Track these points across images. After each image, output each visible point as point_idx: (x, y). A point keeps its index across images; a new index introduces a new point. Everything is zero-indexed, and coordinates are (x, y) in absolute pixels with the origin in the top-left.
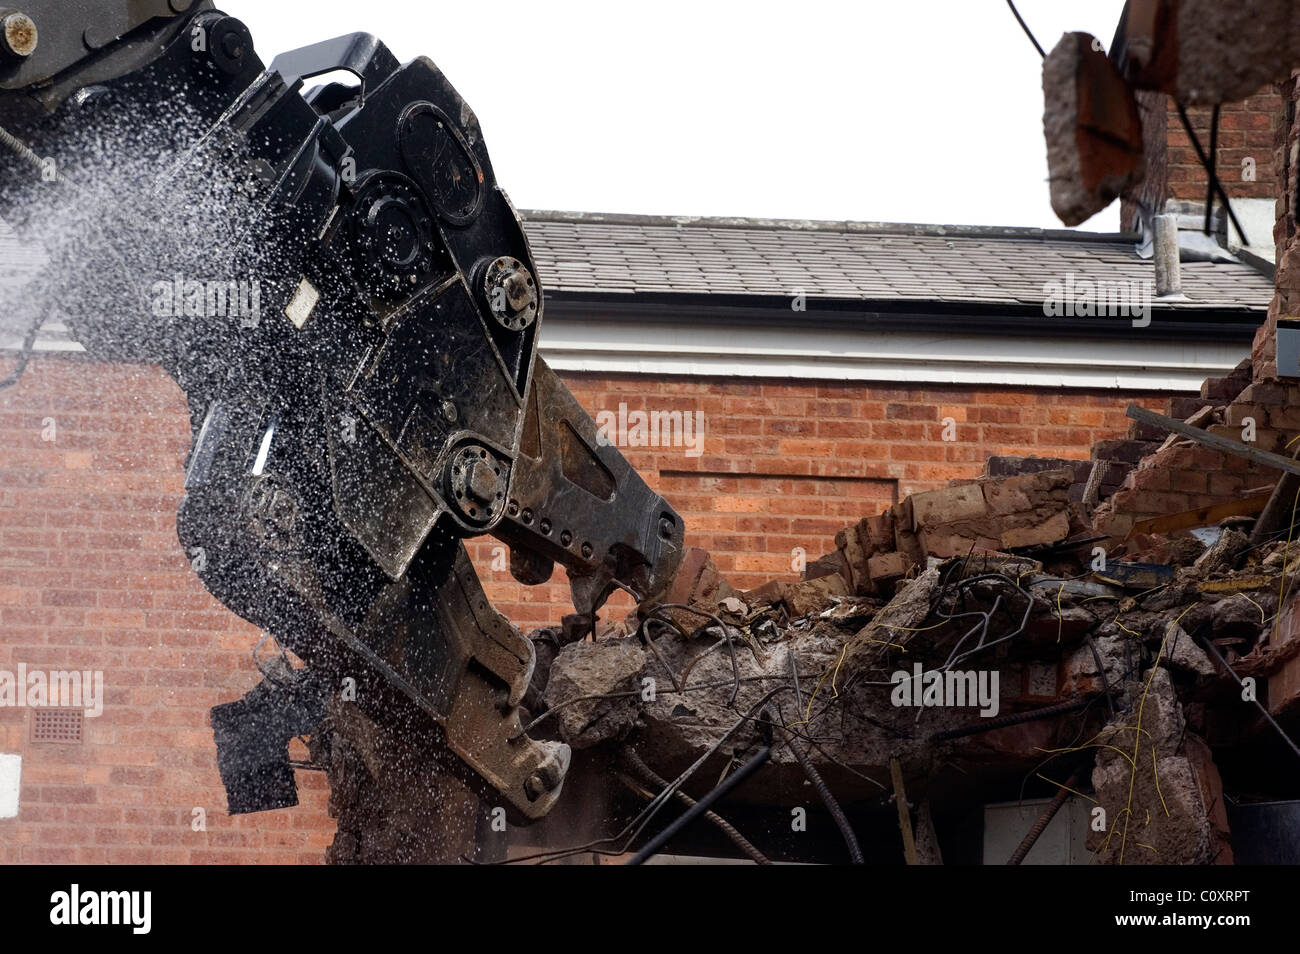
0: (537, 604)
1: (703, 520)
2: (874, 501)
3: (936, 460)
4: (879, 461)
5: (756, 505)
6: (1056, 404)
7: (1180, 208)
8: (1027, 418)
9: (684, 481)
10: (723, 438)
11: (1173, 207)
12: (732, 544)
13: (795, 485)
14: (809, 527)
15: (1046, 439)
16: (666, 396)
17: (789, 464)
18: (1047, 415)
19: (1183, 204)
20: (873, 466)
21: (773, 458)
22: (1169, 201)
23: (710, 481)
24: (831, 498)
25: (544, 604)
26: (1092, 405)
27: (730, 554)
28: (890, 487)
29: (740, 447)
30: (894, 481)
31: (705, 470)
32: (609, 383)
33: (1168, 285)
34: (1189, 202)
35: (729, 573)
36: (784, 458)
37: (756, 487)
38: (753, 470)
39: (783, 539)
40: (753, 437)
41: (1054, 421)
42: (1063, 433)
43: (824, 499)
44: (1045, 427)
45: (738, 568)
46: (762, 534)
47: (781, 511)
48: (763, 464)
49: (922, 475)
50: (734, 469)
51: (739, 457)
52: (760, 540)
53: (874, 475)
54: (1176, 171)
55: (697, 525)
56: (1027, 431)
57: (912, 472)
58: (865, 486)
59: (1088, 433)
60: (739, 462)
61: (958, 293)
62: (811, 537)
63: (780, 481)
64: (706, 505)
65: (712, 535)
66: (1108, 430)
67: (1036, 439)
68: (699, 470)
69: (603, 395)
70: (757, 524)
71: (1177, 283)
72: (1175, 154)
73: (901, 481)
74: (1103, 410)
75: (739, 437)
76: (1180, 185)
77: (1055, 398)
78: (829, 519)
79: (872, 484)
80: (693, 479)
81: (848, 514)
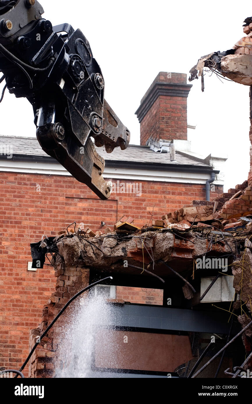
0: (39, 226)
1: (75, 208)
2: (112, 205)
3: (126, 196)
4: (113, 196)
5: (86, 205)
6: (152, 185)
7: (163, 141)
8: (145, 188)
9: (71, 199)
10: (79, 190)
11: (161, 141)
12: (81, 214)
13: (95, 201)
14: (99, 210)
15: (150, 192)
16: (67, 180)
17: (94, 196)
18: (150, 187)
19: (163, 140)
20: (112, 197)
21: (90, 195)
22: (160, 139)
23: (76, 200)
24: (103, 204)
25: (40, 226)
26: (160, 185)
27: (81, 216)
28: (116, 202)
29: (83, 192)
30: (117, 201)
31: (75, 197)
32: (54, 177)
33: (173, 159)
34: (165, 140)
35: (80, 220)
36: (93, 195)
37: (87, 201)
38: (86, 197)
39: (92, 213)
40: (86, 190)
41: (151, 188)
42: (153, 191)
43: (101, 204)
44: (149, 190)
45: (83, 219)
46: (88, 212)
47: (92, 207)
48: (88, 196)
49: (123, 199)
50: (82, 197)
51: (83, 194)
52: (87, 213)
53: (112, 199)
54: (162, 133)
55: (74, 209)
56: (145, 190)
57: (121, 199)
58: (110, 201)
59: (158, 191)
60: (83, 195)
61: (127, 159)
62: (98, 213)
63: (92, 200)
64: (76, 205)
65: (77, 211)
66: (163, 190)
67: (147, 192)
68: (74, 197)
69: (53, 180)
70: (87, 209)
71: (175, 159)
72: (162, 129)
73: (118, 201)
74: (161, 186)
75: (83, 190)
76: (163, 136)
77: (151, 183)
78: (103, 208)
79: (112, 201)
80: (72, 199)
81: (107, 208)
